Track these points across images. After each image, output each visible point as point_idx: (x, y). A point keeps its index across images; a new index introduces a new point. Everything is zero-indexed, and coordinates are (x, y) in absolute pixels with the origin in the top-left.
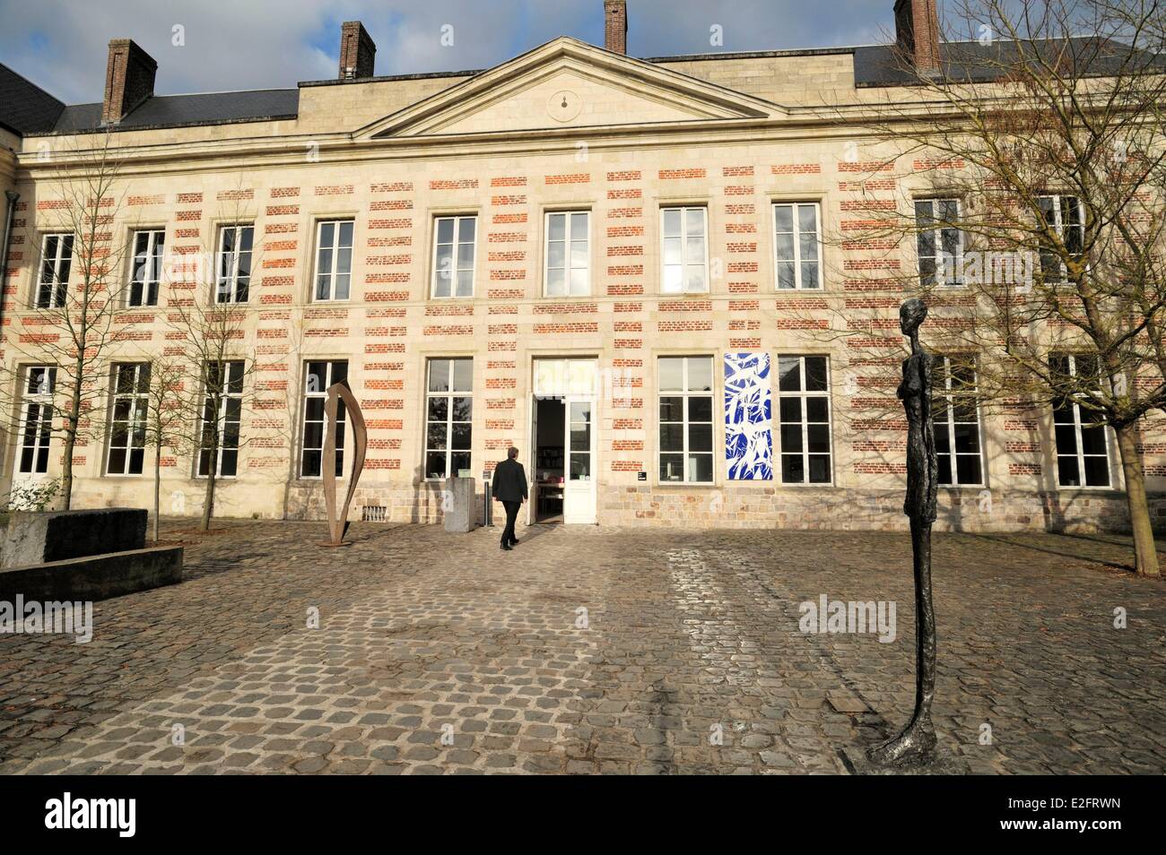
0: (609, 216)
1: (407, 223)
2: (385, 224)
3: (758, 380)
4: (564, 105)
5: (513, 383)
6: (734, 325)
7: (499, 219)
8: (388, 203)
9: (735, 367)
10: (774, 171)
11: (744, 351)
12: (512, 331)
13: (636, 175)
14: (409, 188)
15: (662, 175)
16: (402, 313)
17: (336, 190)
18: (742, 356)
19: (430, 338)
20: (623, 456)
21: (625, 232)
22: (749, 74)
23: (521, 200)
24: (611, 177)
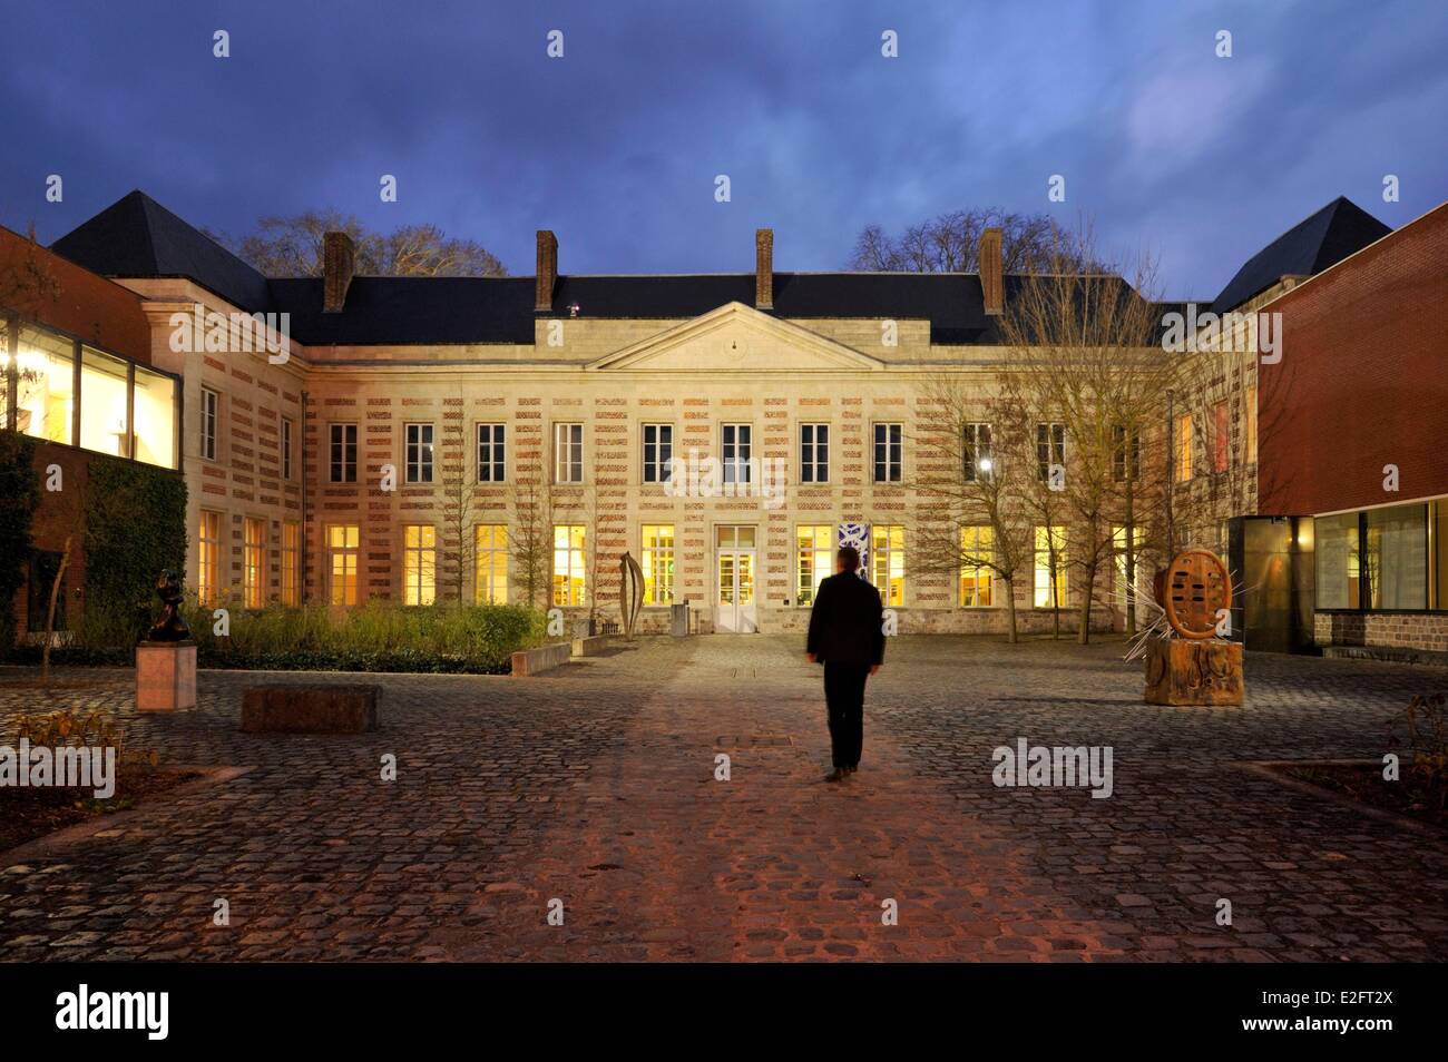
0: (766, 430)
1: (624, 429)
2: (607, 429)
3: (859, 541)
4: (734, 347)
5: (702, 542)
6: (846, 506)
7: (690, 429)
8: (609, 414)
9: (846, 533)
10: (875, 402)
11: (852, 523)
12: (701, 508)
13: (784, 402)
14: (624, 403)
15: (802, 402)
16: (623, 494)
17: (569, 402)
18: (850, 526)
19: (643, 512)
20: (774, 590)
21: (776, 441)
22: (861, 331)
23: (705, 416)
24: (767, 402)
